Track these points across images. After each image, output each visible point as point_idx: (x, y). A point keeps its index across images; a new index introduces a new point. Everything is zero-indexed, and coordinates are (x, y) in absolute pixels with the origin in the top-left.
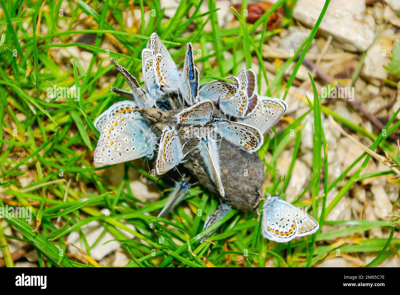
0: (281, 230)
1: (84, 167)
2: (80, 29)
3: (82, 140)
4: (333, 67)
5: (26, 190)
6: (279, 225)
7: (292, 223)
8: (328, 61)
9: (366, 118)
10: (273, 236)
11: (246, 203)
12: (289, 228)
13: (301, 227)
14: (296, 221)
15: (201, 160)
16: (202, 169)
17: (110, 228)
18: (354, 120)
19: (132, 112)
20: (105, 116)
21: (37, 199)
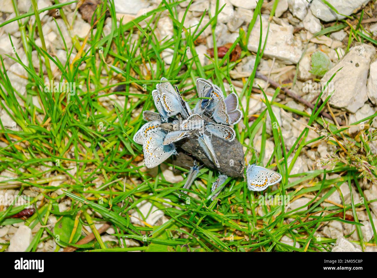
0: (259, 183)
1: (132, 167)
2: (115, 83)
3: (128, 151)
4: (281, 77)
5: (100, 189)
6: (257, 181)
7: (265, 179)
8: (278, 73)
9: (307, 106)
10: (255, 188)
11: (235, 172)
12: (264, 182)
13: (271, 179)
14: (268, 177)
15: (202, 150)
16: (204, 155)
17: (155, 203)
18: (300, 109)
19: (155, 128)
20: (139, 133)
21: (107, 193)
